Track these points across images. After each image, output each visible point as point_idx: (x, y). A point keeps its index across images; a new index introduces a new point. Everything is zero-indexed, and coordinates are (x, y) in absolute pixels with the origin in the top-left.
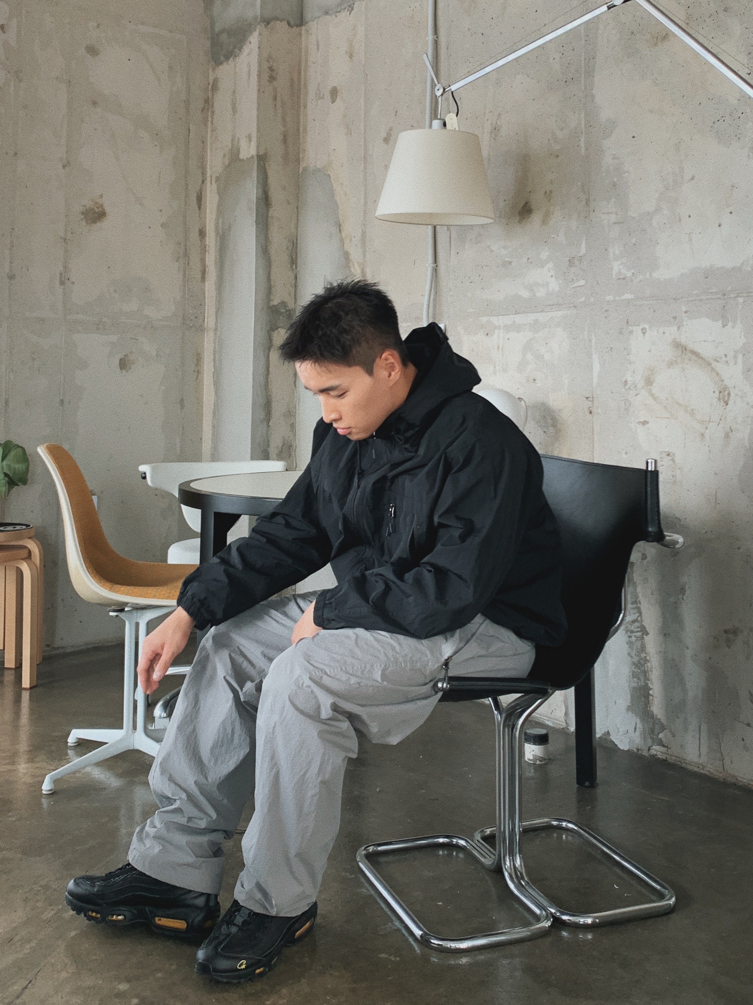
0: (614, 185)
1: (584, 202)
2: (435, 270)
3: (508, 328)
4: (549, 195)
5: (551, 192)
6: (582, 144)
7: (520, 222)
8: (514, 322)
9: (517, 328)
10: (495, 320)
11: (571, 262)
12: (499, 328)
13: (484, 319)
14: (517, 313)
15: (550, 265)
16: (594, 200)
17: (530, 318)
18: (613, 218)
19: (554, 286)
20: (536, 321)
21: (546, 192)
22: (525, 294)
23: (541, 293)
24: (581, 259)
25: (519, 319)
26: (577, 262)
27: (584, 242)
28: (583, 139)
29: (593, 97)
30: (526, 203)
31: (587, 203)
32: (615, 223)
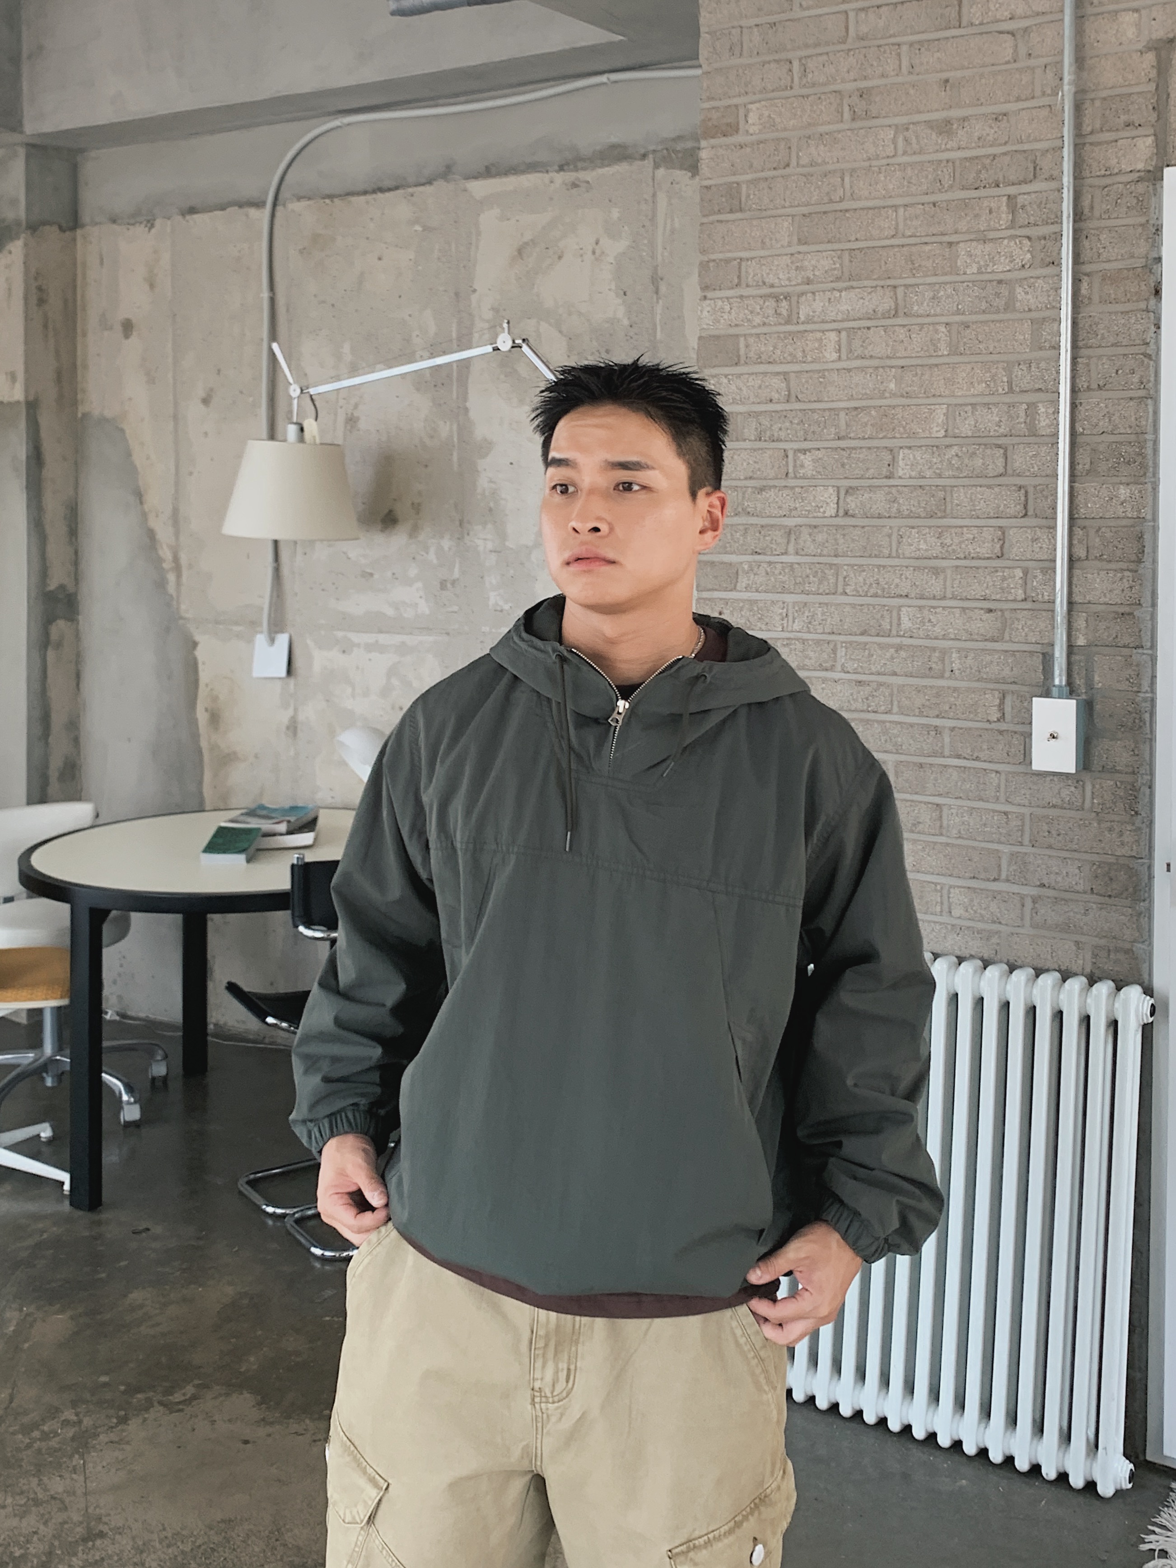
0: (491, 510)
1: (457, 523)
2: (277, 570)
3: (370, 648)
4: (417, 508)
5: (419, 504)
6: (455, 458)
7: (382, 531)
8: (377, 641)
9: (380, 648)
10: (355, 637)
11: (443, 585)
12: (358, 645)
13: (340, 634)
14: (381, 631)
15: (419, 585)
16: (469, 522)
17: (397, 639)
18: (490, 545)
19: (424, 608)
20: (403, 643)
21: (413, 504)
22: (390, 612)
23: (409, 614)
24: (454, 582)
25: (383, 639)
26: (449, 585)
27: (457, 566)
28: (455, 454)
29: (467, 410)
30: (391, 511)
31: (461, 524)
32: (491, 551)
